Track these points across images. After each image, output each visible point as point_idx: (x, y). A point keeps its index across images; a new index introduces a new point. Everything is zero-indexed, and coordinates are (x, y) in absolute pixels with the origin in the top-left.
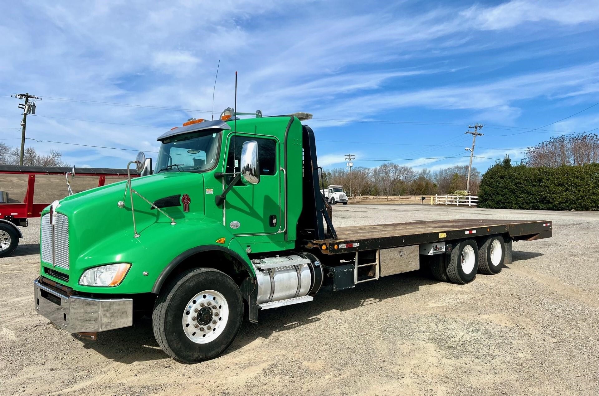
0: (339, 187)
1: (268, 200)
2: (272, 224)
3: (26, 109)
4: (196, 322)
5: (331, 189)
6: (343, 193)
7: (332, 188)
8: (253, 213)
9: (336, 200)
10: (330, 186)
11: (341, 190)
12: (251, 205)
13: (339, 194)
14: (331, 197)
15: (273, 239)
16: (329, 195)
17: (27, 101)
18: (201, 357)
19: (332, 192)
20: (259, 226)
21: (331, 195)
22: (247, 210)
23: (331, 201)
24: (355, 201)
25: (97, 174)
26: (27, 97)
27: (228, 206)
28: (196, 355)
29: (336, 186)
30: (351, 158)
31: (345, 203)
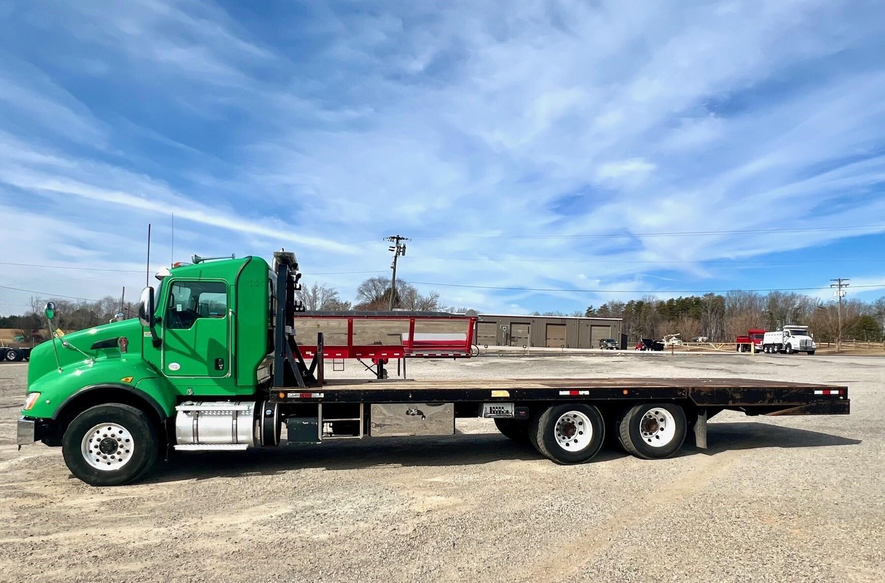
0: (802, 328)
1: (213, 344)
2: (217, 368)
3: (395, 252)
4: (98, 450)
5: (786, 332)
6: (808, 338)
7: (788, 330)
8: (195, 355)
9: (793, 348)
10: (786, 326)
11: (805, 333)
12: (193, 347)
13: (799, 338)
14: (786, 343)
15: (219, 382)
16: (783, 340)
17: (397, 243)
18: (98, 481)
19: (788, 336)
20: (203, 369)
21: (787, 339)
22: (188, 352)
23: (786, 349)
24: (836, 349)
25: (345, 317)
26: (398, 239)
27: (166, 348)
28: (93, 478)
29: (796, 326)
30: (842, 283)
31: (811, 352)
